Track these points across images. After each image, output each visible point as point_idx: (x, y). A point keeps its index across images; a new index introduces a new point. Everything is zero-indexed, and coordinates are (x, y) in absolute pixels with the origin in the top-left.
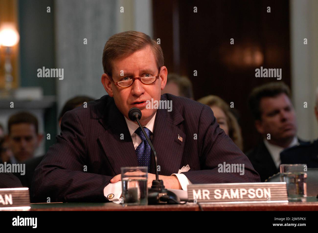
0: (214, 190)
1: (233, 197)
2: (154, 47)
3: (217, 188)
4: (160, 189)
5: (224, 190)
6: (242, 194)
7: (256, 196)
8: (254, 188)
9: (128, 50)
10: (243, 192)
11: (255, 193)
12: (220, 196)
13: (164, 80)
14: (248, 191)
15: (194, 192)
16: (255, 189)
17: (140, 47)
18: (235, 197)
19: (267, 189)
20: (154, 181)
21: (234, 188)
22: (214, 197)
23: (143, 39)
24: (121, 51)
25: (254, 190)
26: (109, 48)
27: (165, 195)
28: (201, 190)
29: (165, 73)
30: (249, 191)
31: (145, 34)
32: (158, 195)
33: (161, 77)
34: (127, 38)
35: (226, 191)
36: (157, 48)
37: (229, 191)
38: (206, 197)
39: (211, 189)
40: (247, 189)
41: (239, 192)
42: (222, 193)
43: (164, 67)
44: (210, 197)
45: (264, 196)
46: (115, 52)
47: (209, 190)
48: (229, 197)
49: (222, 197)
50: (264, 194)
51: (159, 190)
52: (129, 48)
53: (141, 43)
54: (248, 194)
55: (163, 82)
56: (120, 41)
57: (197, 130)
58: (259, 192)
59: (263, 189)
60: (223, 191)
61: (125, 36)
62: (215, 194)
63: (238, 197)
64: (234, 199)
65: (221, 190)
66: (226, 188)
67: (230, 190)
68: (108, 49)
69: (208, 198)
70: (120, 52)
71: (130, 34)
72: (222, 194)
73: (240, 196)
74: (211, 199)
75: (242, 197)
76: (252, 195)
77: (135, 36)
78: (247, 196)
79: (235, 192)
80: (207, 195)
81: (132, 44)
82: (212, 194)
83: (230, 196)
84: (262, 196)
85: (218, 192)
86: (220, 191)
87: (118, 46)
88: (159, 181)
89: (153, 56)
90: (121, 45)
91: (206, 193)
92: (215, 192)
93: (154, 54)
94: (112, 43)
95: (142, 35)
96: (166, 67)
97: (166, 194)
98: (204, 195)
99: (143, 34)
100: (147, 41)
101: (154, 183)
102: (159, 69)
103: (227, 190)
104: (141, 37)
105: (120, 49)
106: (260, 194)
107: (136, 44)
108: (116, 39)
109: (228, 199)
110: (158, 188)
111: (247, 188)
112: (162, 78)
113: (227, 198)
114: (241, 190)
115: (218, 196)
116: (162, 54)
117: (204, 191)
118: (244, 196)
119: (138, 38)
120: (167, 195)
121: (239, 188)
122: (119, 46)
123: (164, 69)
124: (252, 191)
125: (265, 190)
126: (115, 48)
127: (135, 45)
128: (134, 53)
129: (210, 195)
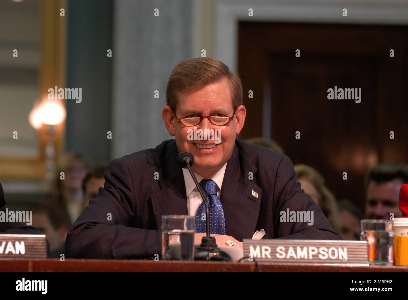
0: (277, 247)
1: (300, 256)
2: (232, 80)
3: (280, 245)
4: (211, 248)
5: (289, 247)
6: (311, 253)
7: (329, 257)
8: (326, 246)
9: (199, 81)
10: (313, 251)
11: (328, 253)
12: (284, 254)
13: (240, 122)
14: (318, 251)
15: (251, 248)
16: (328, 248)
17: (214, 79)
18: (302, 257)
19: (343, 249)
20: (204, 238)
21: (302, 246)
22: (276, 256)
23: (219, 69)
24: (190, 82)
25: (326, 250)
26: (176, 76)
27: (216, 255)
28: (261, 247)
29: (243, 113)
30: (321, 250)
31: (222, 63)
32: (208, 255)
33: (237, 118)
34: (199, 66)
35: (291, 249)
36: (235, 82)
37: (295, 249)
38: (266, 255)
39: (273, 245)
40: (318, 248)
41: (308, 250)
42: (286, 251)
43: (242, 107)
44: (271, 255)
45: (338, 257)
46: (183, 82)
47: (270, 247)
48: (295, 257)
49: (286, 256)
50: (338, 254)
51: (209, 249)
52: (201, 80)
53: (215, 74)
54: (319, 253)
55: (238, 125)
56: (190, 70)
57: (274, 185)
58: (333, 252)
59: (337, 248)
60: (287, 248)
61: (196, 64)
62: (277, 252)
63: (306, 257)
64: (301, 259)
65: (285, 247)
66: (291, 245)
67: (296, 247)
68: (174, 78)
69: (269, 256)
70: (188, 83)
71: (203, 61)
72: (286, 253)
73: (308, 256)
74: (272, 258)
75: (311, 257)
76: (324, 255)
77: (210, 65)
78: (318, 256)
79: (302, 250)
80: (268, 253)
81: (205, 74)
82: (274, 252)
83: (297, 256)
84: (336, 257)
85: (281, 250)
86: (284, 249)
87: (187, 75)
88: (211, 238)
89: (230, 92)
90: (190, 75)
91: (266, 250)
92: (278, 250)
93: (231, 90)
94: (180, 71)
95: (219, 64)
96: (245, 107)
97: (218, 254)
98: (264, 252)
99: (220, 62)
100: (225, 72)
101: (204, 240)
102: (235, 108)
103: (293, 247)
104: (216, 67)
105: (190, 79)
106: (333, 254)
107: (210, 75)
108: (185, 66)
109: (294, 259)
110: (209, 247)
111: (318, 246)
112: (238, 120)
113: (292, 258)
114: (311, 248)
115: (281, 255)
116: (242, 91)
117: (264, 248)
118: (313, 256)
119: (212, 68)
120: (220, 254)
121: (308, 246)
122: (189, 75)
123: (242, 110)
124: (324, 251)
125: (340, 249)
126: (183, 77)
127: (208, 76)
128: (206, 86)
129: (271, 253)
